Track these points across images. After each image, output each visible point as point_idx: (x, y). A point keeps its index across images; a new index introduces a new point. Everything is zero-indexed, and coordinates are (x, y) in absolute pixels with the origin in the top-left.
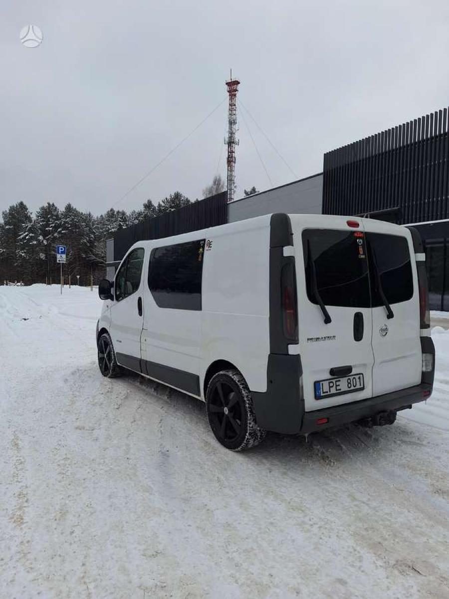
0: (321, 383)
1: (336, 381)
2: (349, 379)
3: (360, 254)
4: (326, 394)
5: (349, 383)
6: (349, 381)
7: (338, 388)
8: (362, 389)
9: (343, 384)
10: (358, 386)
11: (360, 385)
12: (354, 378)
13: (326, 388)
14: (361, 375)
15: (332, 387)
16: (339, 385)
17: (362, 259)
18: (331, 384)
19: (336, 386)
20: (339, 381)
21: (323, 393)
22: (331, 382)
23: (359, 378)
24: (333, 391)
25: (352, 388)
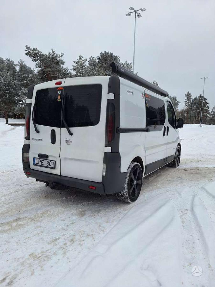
0: (36, 159)
1: (42, 160)
2: (48, 161)
3: (58, 99)
4: (37, 164)
5: (47, 163)
6: (48, 162)
7: (42, 163)
8: (54, 168)
9: (45, 163)
10: (52, 166)
11: (53, 166)
12: (50, 162)
13: (37, 162)
14: (54, 162)
15: (40, 162)
16: (43, 162)
17: (59, 101)
18: (40, 161)
19: (42, 162)
20: (43, 160)
21: (36, 163)
22: (40, 160)
23: (53, 162)
24: (40, 164)
25: (49, 166)
